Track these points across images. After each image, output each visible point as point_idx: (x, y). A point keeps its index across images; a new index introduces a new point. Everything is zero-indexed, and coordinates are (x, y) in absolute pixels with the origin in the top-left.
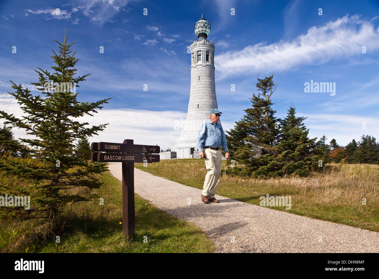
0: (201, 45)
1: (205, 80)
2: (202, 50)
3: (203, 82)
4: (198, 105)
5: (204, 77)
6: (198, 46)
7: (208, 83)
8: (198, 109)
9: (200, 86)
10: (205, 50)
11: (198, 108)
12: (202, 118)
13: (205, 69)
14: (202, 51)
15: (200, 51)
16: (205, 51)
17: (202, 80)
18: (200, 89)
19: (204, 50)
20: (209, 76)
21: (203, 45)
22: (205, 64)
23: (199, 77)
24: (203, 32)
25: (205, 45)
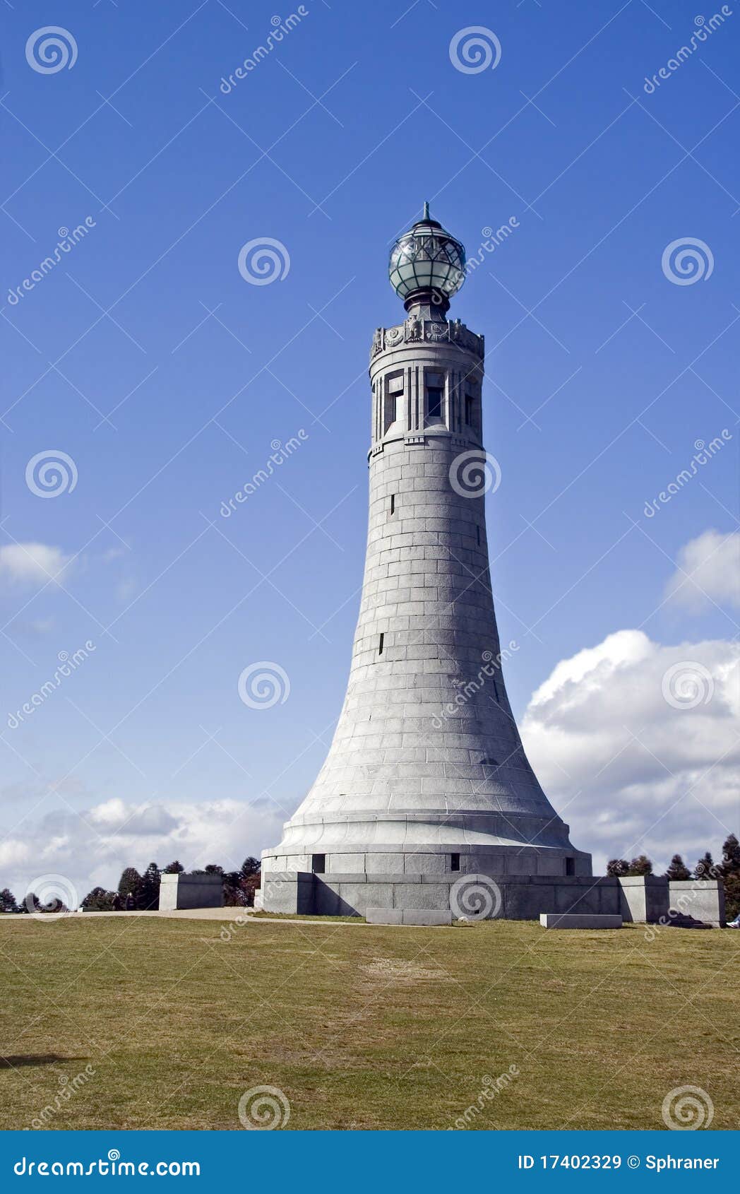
0: (402, 346)
1: (418, 511)
2: (405, 366)
3: (410, 522)
4: (382, 635)
5: (415, 498)
6: (388, 349)
7: (432, 525)
8: (379, 658)
9: (398, 541)
10: (421, 365)
11: (381, 652)
12: (394, 699)
13: (418, 455)
14: (406, 371)
15: (399, 373)
16: (421, 369)
17: (402, 512)
18: (395, 555)
19: (413, 365)
20: (440, 487)
21: (410, 345)
22: (422, 432)
23: (393, 496)
24: (424, 282)
25: (420, 341)
